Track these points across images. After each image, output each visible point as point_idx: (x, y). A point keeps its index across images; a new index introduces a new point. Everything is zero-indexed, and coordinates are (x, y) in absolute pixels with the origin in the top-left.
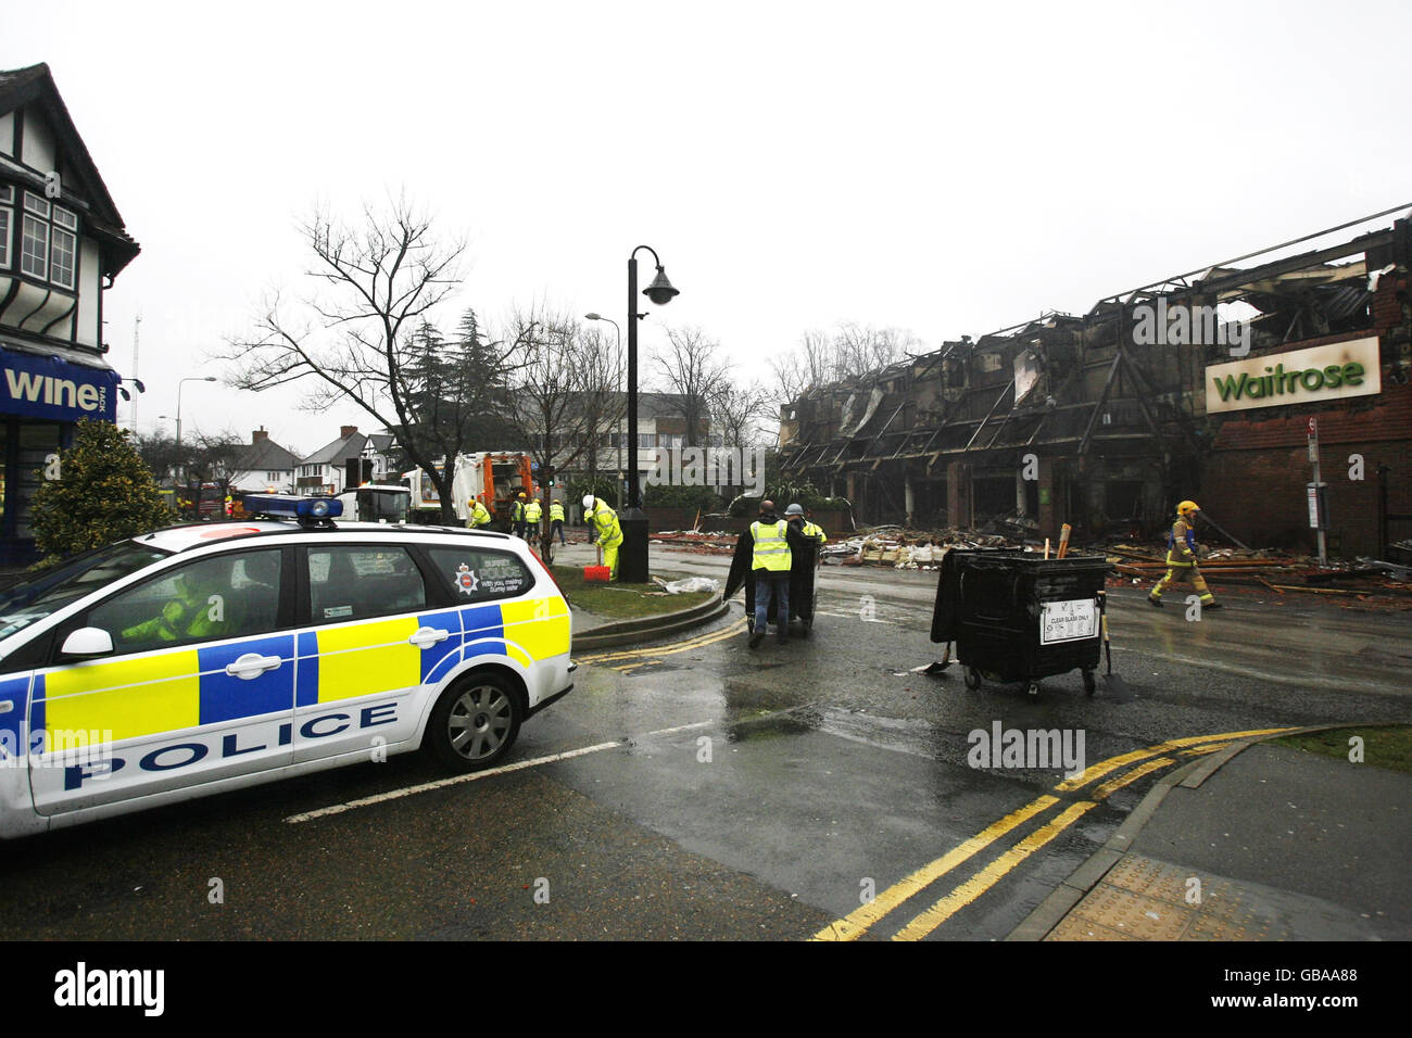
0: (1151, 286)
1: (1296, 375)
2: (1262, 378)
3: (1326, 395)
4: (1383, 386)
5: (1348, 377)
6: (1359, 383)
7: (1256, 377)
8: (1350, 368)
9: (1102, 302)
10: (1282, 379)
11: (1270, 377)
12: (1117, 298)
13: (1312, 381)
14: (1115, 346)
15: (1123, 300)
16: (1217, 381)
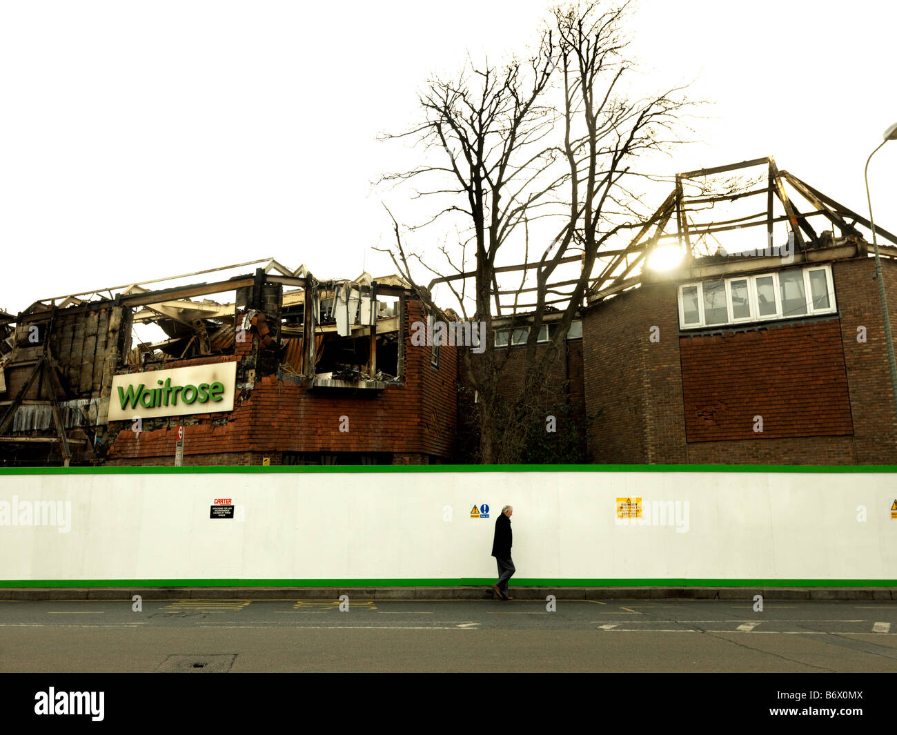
0: (84, 294)
1: (179, 390)
2: (155, 390)
3: (198, 409)
4: (235, 405)
5: (214, 394)
6: (221, 400)
7: (150, 389)
8: (216, 387)
9: (39, 302)
10: (169, 392)
11: (161, 390)
12: (53, 300)
13: (190, 396)
14: (42, 347)
15: (57, 303)
16: (121, 389)
